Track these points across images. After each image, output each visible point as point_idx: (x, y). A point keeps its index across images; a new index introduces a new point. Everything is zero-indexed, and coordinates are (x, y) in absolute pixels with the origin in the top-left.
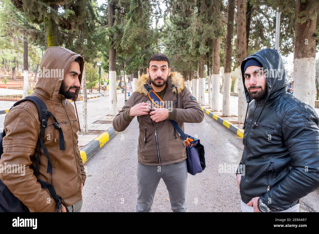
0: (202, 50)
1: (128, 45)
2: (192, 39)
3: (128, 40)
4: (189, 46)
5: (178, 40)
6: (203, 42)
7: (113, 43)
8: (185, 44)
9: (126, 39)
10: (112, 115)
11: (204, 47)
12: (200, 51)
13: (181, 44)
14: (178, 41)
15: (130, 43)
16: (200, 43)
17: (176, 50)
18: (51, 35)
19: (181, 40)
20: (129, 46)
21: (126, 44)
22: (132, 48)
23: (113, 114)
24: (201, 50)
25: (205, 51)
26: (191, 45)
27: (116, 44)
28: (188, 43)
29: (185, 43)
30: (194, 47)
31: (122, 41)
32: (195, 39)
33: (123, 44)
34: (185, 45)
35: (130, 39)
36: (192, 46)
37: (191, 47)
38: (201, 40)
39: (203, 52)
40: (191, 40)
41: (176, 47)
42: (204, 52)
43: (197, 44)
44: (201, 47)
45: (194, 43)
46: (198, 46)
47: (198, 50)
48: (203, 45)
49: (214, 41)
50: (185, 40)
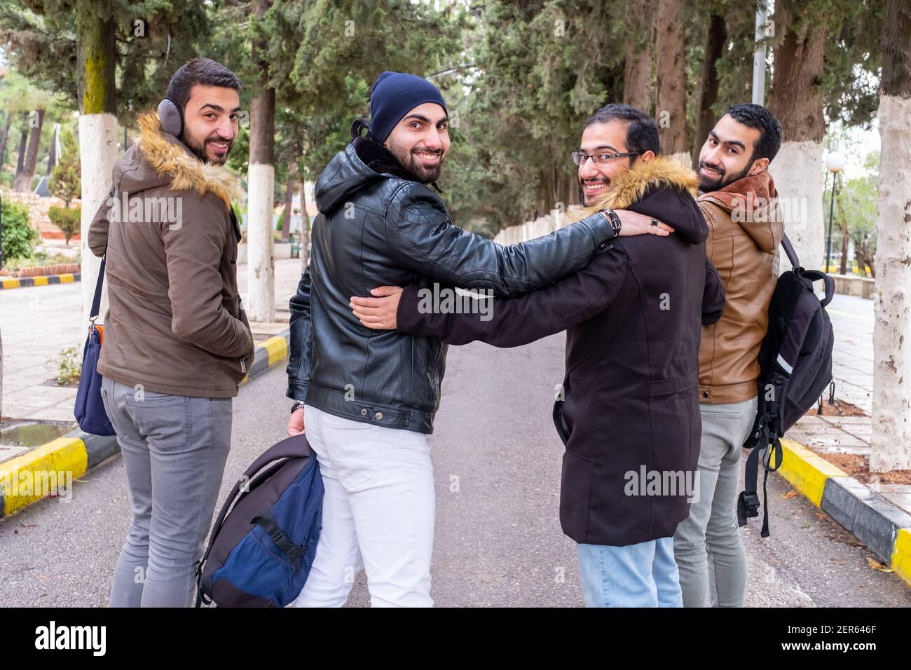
0: (582, 99)
1: (316, 78)
2: (549, 58)
3: (317, 61)
4: (538, 79)
5: (502, 57)
6: (587, 72)
7: (264, 65)
8: (527, 72)
9: (309, 61)
10: (256, 317)
11: (590, 86)
12: (574, 102)
13: (516, 73)
14: (506, 59)
15: (325, 72)
16: (576, 72)
17: (498, 95)
18: (98, 58)
19: (514, 58)
20: (320, 82)
21: (311, 76)
22: (331, 87)
23: (258, 315)
24: (577, 97)
25: (592, 103)
26: (546, 79)
27: (276, 72)
28: (536, 69)
29: (528, 68)
30: (558, 87)
31: (299, 62)
32: (558, 59)
33: (301, 75)
34: (530, 76)
35: (325, 58)
36: (550, 82)
37: (546, 87)
38: (578, 66)
39: (583, 105)
40: (545, 59)
41: (499, 82)
42: (588, 106)
43: (567, 76)
44: (577, 87)
45: (557, 71)
46: (570, 83)
47: (567, 99)
48: (587, 81)
49: (629, 65)
50: (527, 59)
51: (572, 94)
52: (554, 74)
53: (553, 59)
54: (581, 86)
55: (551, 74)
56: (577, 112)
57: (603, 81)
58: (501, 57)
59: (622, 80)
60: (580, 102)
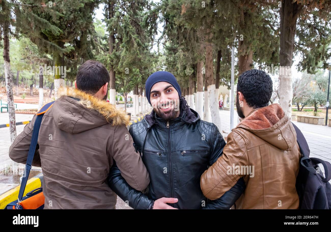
2: (180, 63)
3: (124, 64)
4: (178, 68)
6: (189, 66)
7: (112, 66)
8: (175, 66)
11: (190, 69)
12: (186, 73)
13: (173, 66)
14: (170, 63)
16: (186, 66)
17: (169, 71)
18: (58, 64)
19: (172, 63)
21: (123, 68)
24: (187, 71)
28: (177, 65)
29: (175, 65)
30: (182, 69)
31: (120, 65)
32: (182, 63)
33: (120, 68)
35: (126, 64)
36: (180, 68)
37: (180, 69)
38: (187, 64)
40: (179, 63)
41: (169, 69)
42: (189, 73)
45: (182, 66)
46: (185, 68)
49: (198, 64)
50: (175, 63)
51: (185, 71)
53: (181, 63)
54: (188, 69)
55: (180, 66)
56: (187, 75)
57: (192, 68)
59: (197, 67)
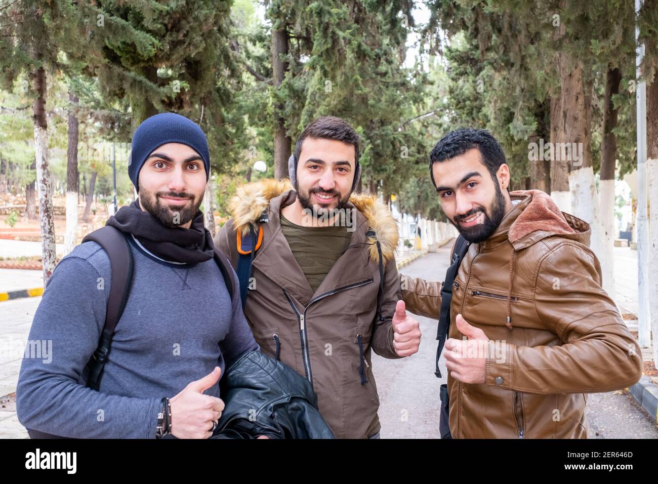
0: (518, 129)
2: (493, 101)
3: (316, 115)
4: (486, 116)
6: (522, 109)
7: (282, 120)
8: (479, 112)
9: (311, 114)
11: (525, 119)
12: (513, 132)
14: (462, 104)
16: (512, 110)
19: (468, 103)
24: (515, 128)
25: (527, 132)
26: (492, 117)
27: (290, 125)
28: (484, 110)
29: (479, 109)
30: (501, 122)
31: (304, 117)
32: (499, 101)
34: (480, 115)
35: (321, 113)
36: (495, 119)
37: (493, 122)
38: (515, 104)
39: (520, 134)
40: (490, 102)
41: (459, 120)
42: (524, 134)
43: (508, 113)
44: (515, 121)
45: (500, 110)
46: (510, 118)
47: (508, 130)
48: (522, 116)
49: (553, 102)
50: (477, 103)
51: (511, 126)
52: (498, 112)
53: (496, 102)
54: (518, 120)
55: (495, 113)
56: (516, 139)
57: (536, 115)
58: (459, 102)
59: (549, 113)
60: (518, 132)
